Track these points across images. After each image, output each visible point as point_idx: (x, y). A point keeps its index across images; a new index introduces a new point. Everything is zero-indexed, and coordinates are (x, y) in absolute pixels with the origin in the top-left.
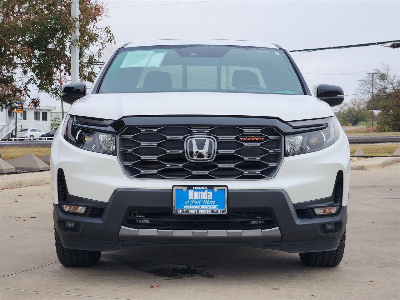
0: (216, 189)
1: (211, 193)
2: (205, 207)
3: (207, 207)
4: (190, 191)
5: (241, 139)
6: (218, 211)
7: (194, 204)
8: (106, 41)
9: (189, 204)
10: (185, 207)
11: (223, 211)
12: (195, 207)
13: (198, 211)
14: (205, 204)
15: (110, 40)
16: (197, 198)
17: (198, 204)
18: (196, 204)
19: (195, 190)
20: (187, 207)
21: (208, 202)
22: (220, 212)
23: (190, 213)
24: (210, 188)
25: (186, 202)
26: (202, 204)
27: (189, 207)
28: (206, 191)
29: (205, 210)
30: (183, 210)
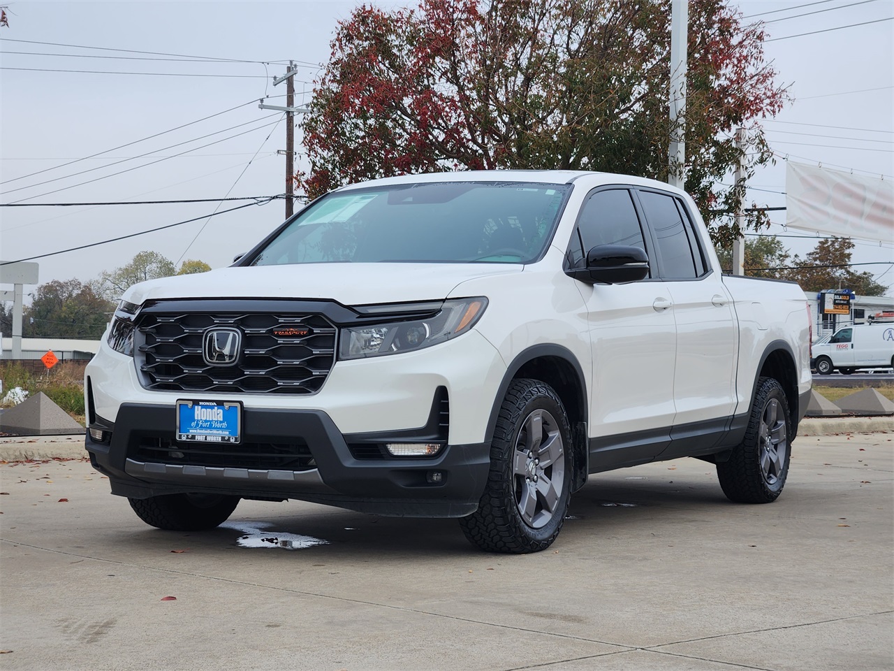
0: (227, 406)
1: (221, 411)
2: (215, 432)
3: (218, 432)
4: (196, 407)
5: (276, 333)
6: (229, 438)
7: (202, 427)
8: (754, 160)
9: (195, 427)
10: (191, 431)
11: (236, 440)
12: (203, 431)
13: (206, 439)
14: (215, 428)
15: (762, 161)
16: (205, 419)
17: (206, 428)
18: (204, 428)
19: (203, 407)
20: (193, 431)
21: (219, 425)
22: (232, 440)
23: (196, 440)
24: (220, 403)
25: (193, 424)
26: (211, 427)
27: (195, 431)
28: (216, 408)
29: (215, 437)
30: (187, 436)
